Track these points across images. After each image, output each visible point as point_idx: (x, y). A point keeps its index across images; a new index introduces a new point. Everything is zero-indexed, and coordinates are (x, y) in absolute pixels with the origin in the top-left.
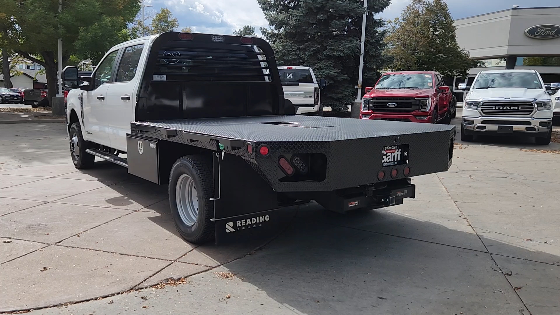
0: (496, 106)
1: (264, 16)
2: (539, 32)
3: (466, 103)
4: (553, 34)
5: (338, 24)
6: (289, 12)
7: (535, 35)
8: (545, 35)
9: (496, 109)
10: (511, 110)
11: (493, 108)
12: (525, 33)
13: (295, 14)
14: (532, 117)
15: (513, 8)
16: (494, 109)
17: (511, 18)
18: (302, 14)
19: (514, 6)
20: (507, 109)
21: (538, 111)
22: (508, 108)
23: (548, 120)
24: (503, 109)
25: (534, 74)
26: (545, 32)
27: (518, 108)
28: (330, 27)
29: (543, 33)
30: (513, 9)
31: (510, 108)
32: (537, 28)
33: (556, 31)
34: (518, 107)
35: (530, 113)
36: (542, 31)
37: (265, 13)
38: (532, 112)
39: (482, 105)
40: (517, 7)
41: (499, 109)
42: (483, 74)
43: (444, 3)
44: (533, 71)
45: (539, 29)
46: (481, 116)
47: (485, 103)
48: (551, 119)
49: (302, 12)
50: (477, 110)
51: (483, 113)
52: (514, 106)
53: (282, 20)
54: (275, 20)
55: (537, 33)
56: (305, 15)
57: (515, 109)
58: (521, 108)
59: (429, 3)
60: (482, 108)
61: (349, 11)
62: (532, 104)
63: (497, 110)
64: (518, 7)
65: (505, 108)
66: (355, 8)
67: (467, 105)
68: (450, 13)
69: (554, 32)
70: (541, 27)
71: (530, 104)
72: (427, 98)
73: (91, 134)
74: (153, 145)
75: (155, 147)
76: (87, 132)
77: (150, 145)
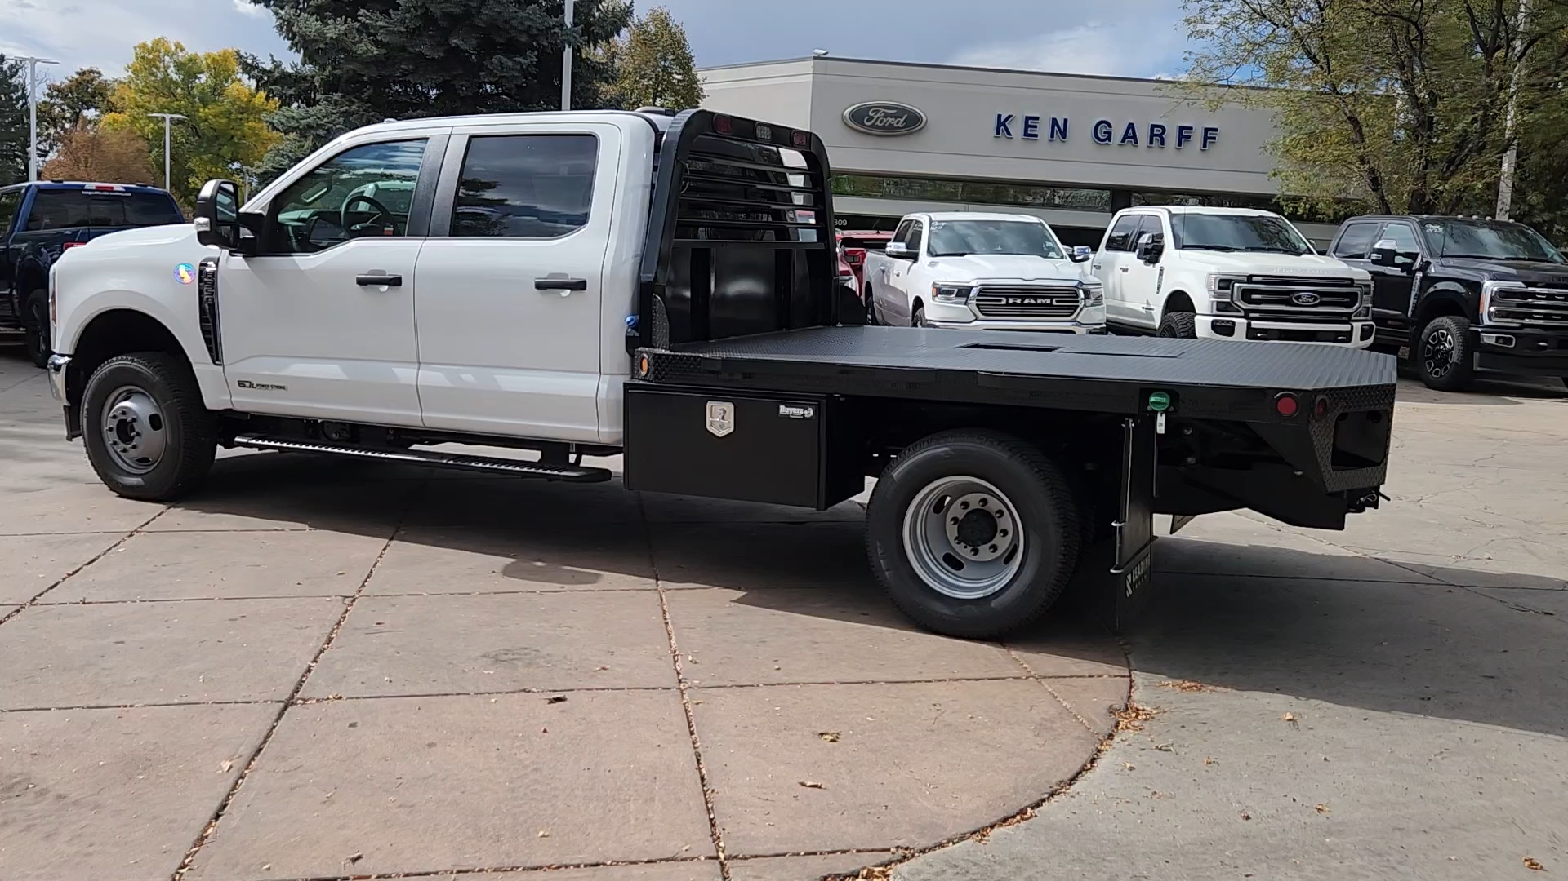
0: (1007, 297)
1: (274, 21)
2: (872, 118)
3: (937, 288)
4: (900, 125)
5: (509, 68)
6: (359, 18)
7: (865, 125)
8: (884, 127)
9: (1007, 304)
10: (1037, 305)
11: (1000, 301)
12: (843, 118)
13: (382, 27)
14: (1076, 321)
15: (816, 55)
16: (1004, 302)
17: (814, 77)
18: (403, 30)
19: (817, 51)
20: (1030, 304)
21: (1085, 309)
22: (1033, 302)
23: (1098, 327)
24: (1022, 305)
25: (1040, 226)
26: (885, 120)
27: (1052, 301)
28: (481, 73)
29: (881, 122)
30: (815, 58)
31: (1036, 300)
32: (870, 107)
33: (906, 119)
34: (1052, 298)
35: (1073, 313)
36: (878, 115)
37: (276, 14)
38: (1075, 310)
39: (978, 295)
40: (825, 54)
41: (1015, 304)
42: (939, 222)
43: (677, 26)
44: (1034, 220)
45: (872, 112)
46: (976, 320)
47: (985, 291)
48: (1104, 326)
49: (402, 22)
50: (966, 307)
51: (981, 312)
52: (1044, 297)
53: (336, 39)
54: (316, 38)
55: (868, 121)
56: (413, 33)
57: (1046, 305)
58: (1057, 301)
60: (977, 300)
61: (537, 35)
62: (1076, 293)
63: (1011, 305)
64: (827, 56)
65: (1026, 301)
66: (554, 26)
67: (940, 294)
68: (692, 54)
69: (902, 121)
70: (876, 108)
71: (1072, 293)
72: (847, 277)
73: (280, 387)
74: (797, 412)
75: (812, 414)
76: (239, 382)
77: (783, 410)
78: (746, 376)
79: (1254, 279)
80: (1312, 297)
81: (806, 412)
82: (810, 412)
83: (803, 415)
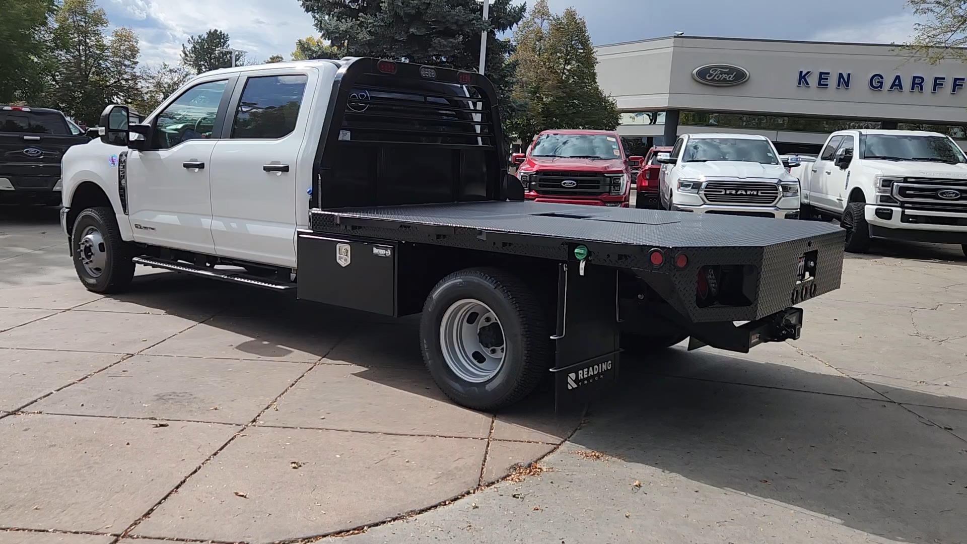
0: (726, 190)
1: (312, 22)
2: (711, 75)
3: (680, 183)
4: (731, 79)
5: (444, 45)
6: (359, 18)
7: (707, 80)
8: (719, 81)
9: (726, 194)
10: (747, 195)
11: (721, 192)
12: (692, 75)
13: (370, 23)
14: (776, 207)
15: (676, 35)
16: (723, 193)
17: (674, 49)
18: (382, 24)
19: (676, 32)
20: (741, 194)
21: (783, 198)
22: (744, 193)
23: (794, 211)
24: (736, 194)
25: (765, 143)
26: (721, 76)
27: (757, 193)
28: (429, 49)
29: (718, 77)
30: (675, 37)
31: (746, 192)
32: (710, 68)
33: (735, 75)
34: (758, 191)
35: (773, 201)
36: (716, 73)
37: (314, 17)
38: (775, 199)
39: (706, 188)
40: (681, 34)
41: (731, 194)
42: (694, 139)
43: (581, 19)
44: (763, 138)
45: (712, 71)
46: (704, 204)
47: (711, 185)
48: (799, 210)
49: (383, 20)
50: (697, 195)
51: (708, 199)
52: (752, 190)
53: (346, 31)
54: (334, 31)
55: (709, 76)
56: (389, 26)
57: (753, 195)
58: (762, 193)
59: (559, 19)
60: (705, 191)
61: (463, 25)
62: (776, 187)
63: (728, 194)
64: (683, 35)
65: (739, 192)
66: (473, 20)
67: (682, 187)
68: (590, 36)
69: (732, 76)
70: (715, 68)
71: (774, 187)
72: (621, 175)
73: (152, 229)
74: (382, 252)
75: (390, 254)
76: (135, 225)
77: (375, 250)
78: (354, 228)
79: (909, 180)
80: (954, 193)
81: (387, 253)
82: (389, 253)
83: (385, 254)
